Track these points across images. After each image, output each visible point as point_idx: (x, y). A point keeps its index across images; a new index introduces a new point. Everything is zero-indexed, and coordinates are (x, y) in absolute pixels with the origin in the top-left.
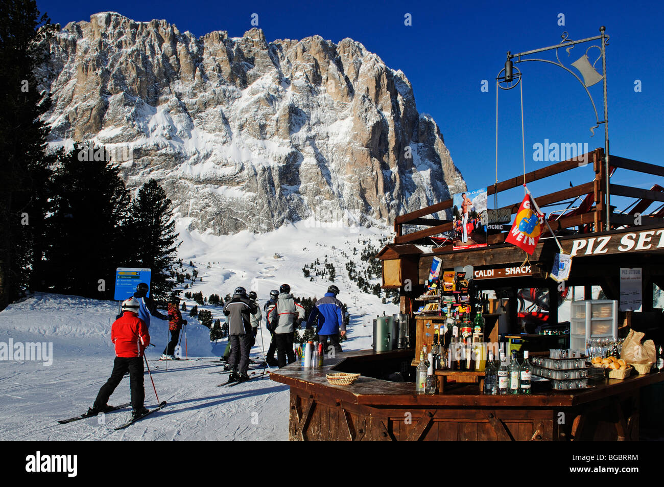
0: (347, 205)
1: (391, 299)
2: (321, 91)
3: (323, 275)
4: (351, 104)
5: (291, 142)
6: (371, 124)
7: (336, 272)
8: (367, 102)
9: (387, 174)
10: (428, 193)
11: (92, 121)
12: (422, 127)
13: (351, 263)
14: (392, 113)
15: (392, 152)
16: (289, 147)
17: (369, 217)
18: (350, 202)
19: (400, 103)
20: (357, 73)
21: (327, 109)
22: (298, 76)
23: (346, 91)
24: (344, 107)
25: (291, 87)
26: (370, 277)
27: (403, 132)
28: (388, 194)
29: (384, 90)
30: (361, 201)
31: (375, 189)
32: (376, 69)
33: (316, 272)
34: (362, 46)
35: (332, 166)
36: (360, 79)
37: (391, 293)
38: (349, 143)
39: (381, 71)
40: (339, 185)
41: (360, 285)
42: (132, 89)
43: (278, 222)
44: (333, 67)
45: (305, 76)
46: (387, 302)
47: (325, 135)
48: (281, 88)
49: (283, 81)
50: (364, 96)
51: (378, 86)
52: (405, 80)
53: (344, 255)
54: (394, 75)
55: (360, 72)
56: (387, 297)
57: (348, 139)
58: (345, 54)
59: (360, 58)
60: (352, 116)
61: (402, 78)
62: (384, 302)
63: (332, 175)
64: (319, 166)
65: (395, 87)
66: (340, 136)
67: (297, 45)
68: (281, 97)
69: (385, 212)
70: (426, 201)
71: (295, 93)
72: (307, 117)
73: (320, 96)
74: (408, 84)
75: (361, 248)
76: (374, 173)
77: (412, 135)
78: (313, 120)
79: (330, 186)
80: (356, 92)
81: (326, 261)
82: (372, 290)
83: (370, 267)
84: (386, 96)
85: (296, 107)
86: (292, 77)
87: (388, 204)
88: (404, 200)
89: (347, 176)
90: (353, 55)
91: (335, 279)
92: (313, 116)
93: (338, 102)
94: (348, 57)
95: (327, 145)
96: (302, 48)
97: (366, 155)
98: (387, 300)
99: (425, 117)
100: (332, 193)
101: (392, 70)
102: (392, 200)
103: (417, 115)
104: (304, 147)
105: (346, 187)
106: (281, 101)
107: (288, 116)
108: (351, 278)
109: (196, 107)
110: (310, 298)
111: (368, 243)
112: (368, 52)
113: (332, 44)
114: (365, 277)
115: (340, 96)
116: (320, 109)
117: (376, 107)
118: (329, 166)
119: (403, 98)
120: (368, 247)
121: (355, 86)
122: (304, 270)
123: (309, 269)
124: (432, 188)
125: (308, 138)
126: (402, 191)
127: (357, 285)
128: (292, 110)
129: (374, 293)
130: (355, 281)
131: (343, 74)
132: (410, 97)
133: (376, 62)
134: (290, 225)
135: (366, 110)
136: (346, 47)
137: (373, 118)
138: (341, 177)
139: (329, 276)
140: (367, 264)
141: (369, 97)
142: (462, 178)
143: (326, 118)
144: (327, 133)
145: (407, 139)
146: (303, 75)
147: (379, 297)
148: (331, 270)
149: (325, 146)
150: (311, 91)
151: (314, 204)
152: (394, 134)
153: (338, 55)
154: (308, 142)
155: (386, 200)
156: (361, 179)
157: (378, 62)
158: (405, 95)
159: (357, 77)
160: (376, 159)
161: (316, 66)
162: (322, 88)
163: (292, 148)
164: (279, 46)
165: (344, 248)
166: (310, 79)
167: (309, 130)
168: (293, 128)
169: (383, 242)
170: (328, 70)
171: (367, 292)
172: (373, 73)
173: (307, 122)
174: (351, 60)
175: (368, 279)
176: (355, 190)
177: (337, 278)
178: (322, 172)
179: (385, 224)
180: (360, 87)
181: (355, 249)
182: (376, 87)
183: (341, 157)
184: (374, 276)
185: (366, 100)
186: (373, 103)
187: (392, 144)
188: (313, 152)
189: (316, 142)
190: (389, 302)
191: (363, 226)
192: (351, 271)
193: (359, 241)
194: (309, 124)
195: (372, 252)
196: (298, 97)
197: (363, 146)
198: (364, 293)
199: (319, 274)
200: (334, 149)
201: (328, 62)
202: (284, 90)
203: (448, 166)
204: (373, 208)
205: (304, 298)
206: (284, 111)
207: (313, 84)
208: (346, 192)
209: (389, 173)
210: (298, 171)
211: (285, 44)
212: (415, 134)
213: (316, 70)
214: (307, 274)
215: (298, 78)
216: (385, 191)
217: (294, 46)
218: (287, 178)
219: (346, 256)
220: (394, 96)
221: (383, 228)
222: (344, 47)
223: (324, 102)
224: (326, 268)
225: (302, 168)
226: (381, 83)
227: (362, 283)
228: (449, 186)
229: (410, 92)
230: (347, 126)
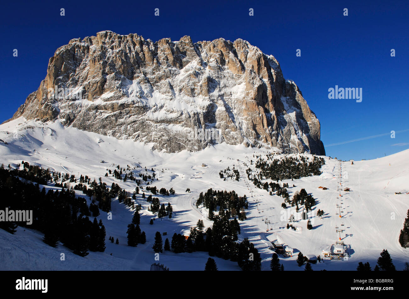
0: (245, 134)
1: (275, 192)
2: (225, 68)
3: (232, 177)
4: (243, 75)
5: (209, 98)
6: (256, 86)
7: (240, 175)
8: (253, 74)
9: (269, 115)
10: (295, 126)
11: (98, 89)
12: (288, 87)
13: (250, 170)
14: (269, 80)
15: (271, 102)
16: (209, 101)
17: (259, 142)
18: (247, 133)
19: (273, 73)
20: (246, 58)
21: (229, 79)
22: (212, 61)
23: (240, 68)
24: (239, 77)
25: (208, 67)
26: (261, 178)
27: (276, 90)
28: (270, 127)
29: (263, 66)
30: (254, 132)
31: (262, 125)
32: (257, 55)
33: (227, 175)
34: (248, 43)
35: (235, 112)
36: (248, 61)
37: (275, 188)
38: (244, 98)
39: (260, 56)
40: (240, 123)
41: (255, 184)
42: (119, 71)
43: (204, 145)
44: (231, 55)
45: (216, 61)
46: (273, 194)
47: (230, 93)
48: (202, 68)
49: (203, 64)
50: (251, 70)
51: (259, 64)
52: (275, 60)
53: (245, 165)
54: (268, 58)
55: (248, 57)
56: (273, 191)
57: (243, 95)
58: (238, 48)
59: (247, 49)
60: (245, 82)
61: (273, 59)
62: (271, 194)
63: (235, 117)
64: (227, 111)
65: (269, 64)
66: (239, 94)
67: (210, 44)
68: (203, 73)
69: (269, 138)
70: (295, 132)
71: (211, 70)
72: (218, 84)
73: (225, 71)
74: (277, 63)
75: (255, 160)
76: (261, 115)
77: (282, 92)
78: (222, 85)
79: (234, 123)
80: (246, 68)
81: (234, 168)
82: (263, 187)
83: (261, 172)
84: (264, 70)
85: (211, 78)
86: (208, 61)
87: (271, 134)
88: (281, 131)
89: (244, 117)
90: (243, 48)
91: (239, 179)
92: (222, 83)
93: (236, 74)
94: (240, 49)
95: (231, 99)
96: (213, 45)
97: (255, 104)
98: (273, 193)
99: (289, 81)
100: (235, 127)
101: (266, 55)
102: (273, 131)
103: (284, 81)
104: (217, 100)
105: (244, 124)
106: (202, 75)
107: (207, 83)
108: (250, 179)
109: (155, 80)
110: (222, 191)
111: (259, 157)
112: (252, 46)
113: (230, 42)
114: (259, 178)
115: (237, 71)
116: (225, 79)
117: (259, 77)
118: (233, 112)
119: (275, 71)
120: (260, 160)
121: (246, 65)
122: (220, 173)
123: (223, 173)
124: (297, 124)
125: (219, 96)
126: (279, 126)
127: (254, 183)
128: (209, 80)
129: (264, 189)
130: (252, 181)
131: (238, 59)
132: (279, 70)
133: (256, 51)
134: (212, 147)
135: (253, 78)
136: (238, 44)
137: (257, 83)
138: (240, 118)
139: (235, 178)
140: (259, 170)
141: (254, 71)
142: (316, 117)
143: (230, 83)
144: (231, 92)
145: (279, 95)
146: (215, 60)
147: (268, 191)
148: (236, 174)
149: (230, 100)
150: (219, 69)
151: (225, 134)
152: (271, 91)
153: (234, 48)
154: (220, 98)
155: (269, 131)
156: (253, 119)
157: (258, 51)
158: (276, 69)
159: (246, 60)
160: (261, 107)
161: (222, 55)
162: (226, 67)
163: (210, 101)
164: (200, 45)
165: (245, 161)
166: (219, 62)
167: (220, 91)
168: (210, 90)
169: (269, 157)
170: (229, 57)
171: (259, 187)
172: (255, 57)
173: (218, 86)
174: (242, 51)
175: (260, 180)
176: (250, 125)
177: (241, 179)
178: (229, 115)
179: (270, 146)
180: (248, 65)
181: (252, 161)
182: (258, 65)
183: (240, 106)
184: (264, 177)
185: (253, 72)
186: (257, 74)
187: (270, 98)
188: (223, 103)
189: (224, 98)
190: (274, 194)
191: (256, 147)
192: (249, 175)
193: (254, 156)
194: (220, 87)
195: (263, 163)
196: (212, 72)
197: (252, 99)
199: (230, 176)
200: (235, 101)
201: (229, 52)
202: (204, 69)
203: (306, 110)
204: (261, 136)
205: (219, 191)
206: (205, 81)
207: (221, 65)
208: (244, 127)
209: (270, 115)
210: (215, 115)
211: (203, 43)
212: (284, 91)
213: (222, 57)
214: (222, 176)
215: (212, 62)
216: (268, 126)
217: (209, 45)
218: (208, 119)
219: (246, 165)
220: (269, 70)
221: (268, 148)
222: (237, 44)
223: (227, 75)
224: (234, 172)
225: (217, 113)
226: (260, 62)
227: (257, 183)
228: (308, 122)
229: (279, 67)
230: (242, 88)
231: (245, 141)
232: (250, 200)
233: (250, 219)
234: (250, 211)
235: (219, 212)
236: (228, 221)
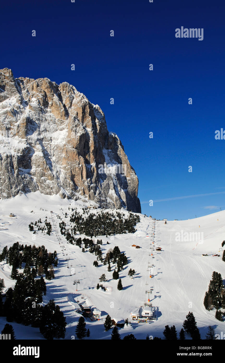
0: (62, 184)
1: (88, 249)
2: (48, 111)
3: (43, 230)
4: (66, 121)
5: (26, 141)
6: (79, 134)
7: (52, 228)
8: (77, 121)
9: (89, 167)
10: (114, 181)
12: (111, 140)
13: (63, 223)
14: (92, 130)
15: (92, 153)
16: (25, 144)
17: (76, 194)
18: (64, 183)
19: (97, 124)
20: (71, 103)
21: (51, 123)
22: (34, 101)
23: (64, 113)
24: (62, 122)
25: (28, 107)
26: (75, 233)
27: (99, 142)
28: (89, 179)
29: (88, 115)
30: (72, 183)
31: (81, 176)
32: (83, 102)
33: (38, 228)
34: (74, 88)
35: (53, 159)
36: (73, 107)
37: (88, 245)
38: (65, 145)
39: (86, 104)
40: (57, 171)
41: (68, 239)
43: (15, 192)
44: (56, 98)
45: (38, 101)
46: (85, 251)
47: (50, 138)
48: (22, 107)
49: (24, 103)
50: (75, 117)
51: (84, 112)
52: (101, 111)
53: (59, 218)
54: (94, 107)
55: (73, 103)
56: (86, 247)
57: (64, 143)
58: (64, 91)
59: (73, 95)
60: (67, 129)
61: (99, 109)
62: (83, 251)
63: (53, 164)
64: (44, 158)
65: (94, 114)
66: (59, 140)
67: (33, 82)
68: (22, 112)
69: (87, 191)
70: (113, 186)
71: (31, 111)
72: (38, 126)
73: (47, 114)
74: (102, 114)
75: (70, 213)
76: (80, 166)
77: (105, 144)
78: (42, 128)
79: (51, 171)
80: (70, 115)
81: (46, 220)
82: (76, 242)
83: (75, 226)
84: (89, 119)
85: (31, 119)
86: (29, 100)
87: (89, 186)
88: (99, 184)
89: (63, 166)
90: (68, 92)
91: (51, 233)
92: (42, 126)
93: (58, 119)
94: (66, 93)
95: (50, 145)
96: (36, 84)
97: (75, 154)
98: (85, 249)
99: (112, 134)
100: (52, 176)
101: (92, 104)
102: (91, 183)
103: (108, 133)
104: (35, 145)
105: (62, 173)
106: (21, 115)
107: (25, 124)
108: (62, 233)
110: (30, 246)
111: (75, 210)
112: (78, 92)
113: (56, 84)
114: (72, 233)
115: (60, 116)
116: (47, 122)
117: (82, 125)
118: (51, 159)
119: (99, 122)
120: (75, 213)
121: (70, 111)
122: (30, 226)
123: (34, 226)
124: (117, 178)
125: (38, 140)
126: (98, 179)
127: (66, 238)
128: (29, 121)
129: (77, 245)
130: (65, 236)
131: (62, 103)
132: (103, 121)
133: (83, 98)
134: (23, 195)
135: (76, 126)
136: (64, 87)
137: (80, 131)
138: (59, 166)
139: (46, 231)
140: (74, 224)
141: (78, 118)
142: (135, 173)
143: (51, 128)
144: (51, 138)
145: (101, 146)
146: (37, 100)
147: (80, 247)
148: (48, 227)
149: (49, 145)
150: (41, 111)
151: (40, 182)
152: (93, 142)
153: (59, 91)
154: (38, 142)
155: (88, 183)
156: (72, 168)
157: (84, 98)
158: (101, 119)
159: (71, 106)
160: (81, 157)
161: (45, 96)
162: (49, 110)
163: (27, 144)
164: (22, 81)
165: (59, 213)
166: (41, 103)
167: (39, 134)
168: (29, 132)
169: (85, 210)
170: (52, 99)
171: (72, 243)
172: (81, 105)
173: (38, 129)
174: (67, 95)
175: (74, 235)
176: (68, 175)
177: (53, 232)
178: (46, 162)
179: (87, 199)
180: (72, 112)
181: (66, 214)
182: (83, 113)
183: (59, 154)
184: (78, 232)
185: (76, 120)
186: (81, 122)
187: (92, 149)
188: (41, 148)
189: (43, 143)
190: (87, 251)
191: (73, 199)
192: (62, 228)
193: (69, 209)
194: (39, 131)
195: (78, 217)
196: (33, 113)
197: (73, 148)
198: (70, 244)
199: (41, 229)
200: (55, 148)
201: (53, 95)
202: (24, 108)
204: (79, 188)
205: (26, 245)
206: (23, 121)
207: (43, 107)
208: (62, 176)
209: (91, 166)
210: (31, 160)
211: (26, 80)
212: (106, 144)
213: (45, 98)
214: (31, 229)
216: (87, 177)
217: (32, 83)
218: (23, 164)
219: (60, 218)
220: (93, 119)
221: (85, 201)
222: (63, 87)
223: (49, 118)
224: (45, 225)
225: (33, 158)
226: (85, 111)
227: (70, 238)
228: (127, 178)
229: (104, 118)
230: (64, 134)
231: (61, 192)
232: (60, 257)
233: (58, 278)
234: (59, 269)
235: (24, 270)
236: (33, 280)
